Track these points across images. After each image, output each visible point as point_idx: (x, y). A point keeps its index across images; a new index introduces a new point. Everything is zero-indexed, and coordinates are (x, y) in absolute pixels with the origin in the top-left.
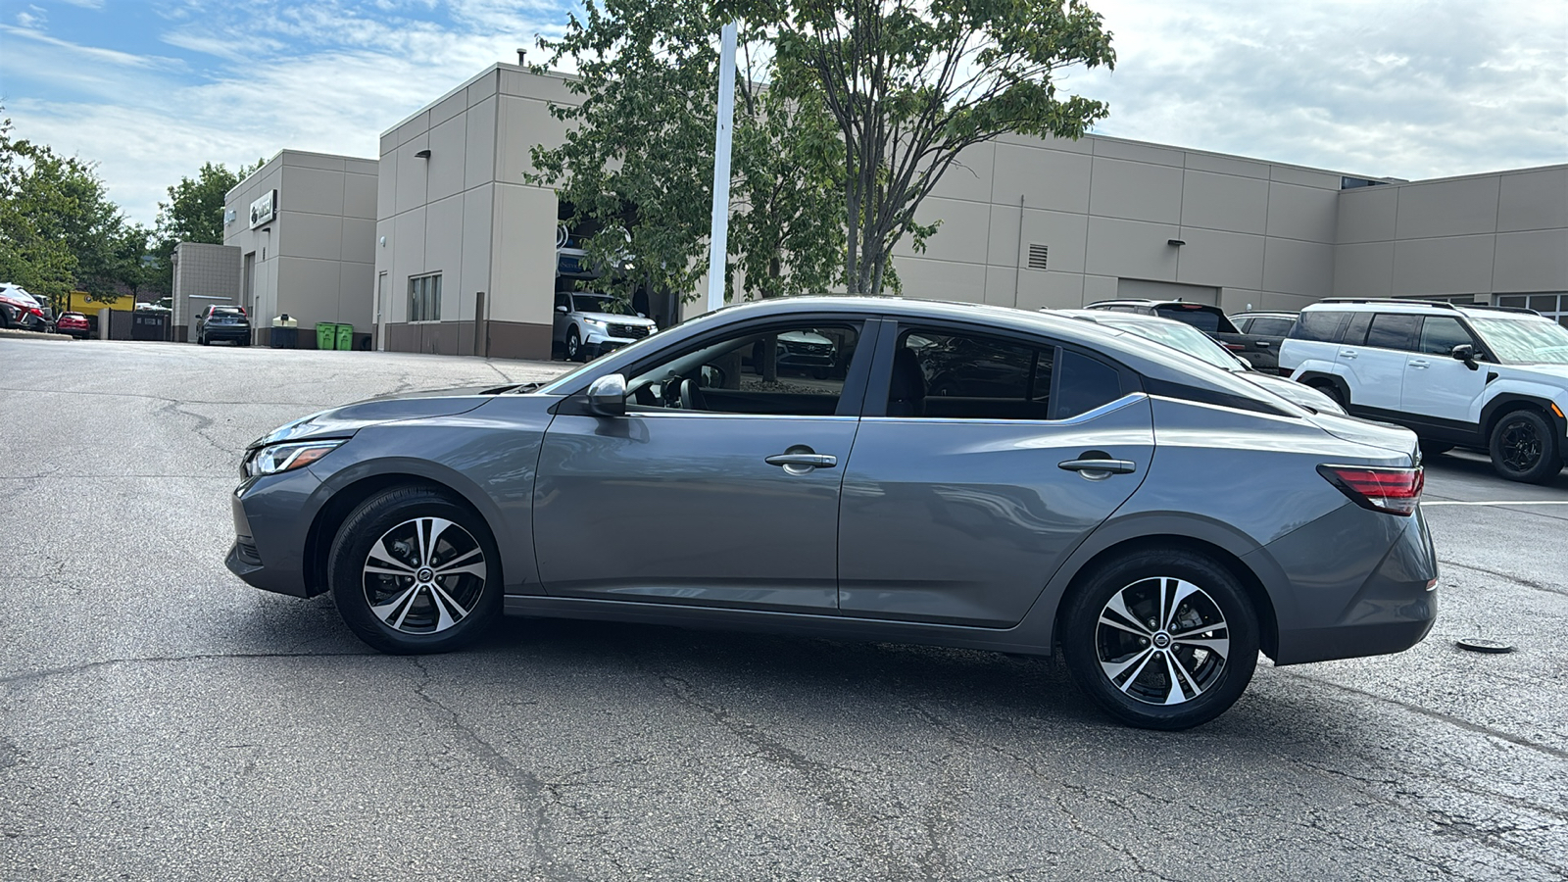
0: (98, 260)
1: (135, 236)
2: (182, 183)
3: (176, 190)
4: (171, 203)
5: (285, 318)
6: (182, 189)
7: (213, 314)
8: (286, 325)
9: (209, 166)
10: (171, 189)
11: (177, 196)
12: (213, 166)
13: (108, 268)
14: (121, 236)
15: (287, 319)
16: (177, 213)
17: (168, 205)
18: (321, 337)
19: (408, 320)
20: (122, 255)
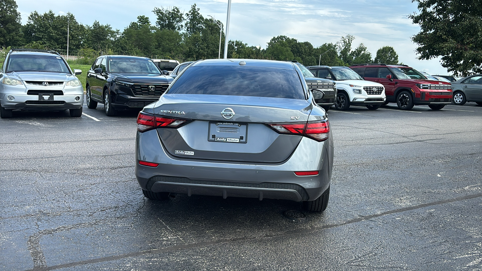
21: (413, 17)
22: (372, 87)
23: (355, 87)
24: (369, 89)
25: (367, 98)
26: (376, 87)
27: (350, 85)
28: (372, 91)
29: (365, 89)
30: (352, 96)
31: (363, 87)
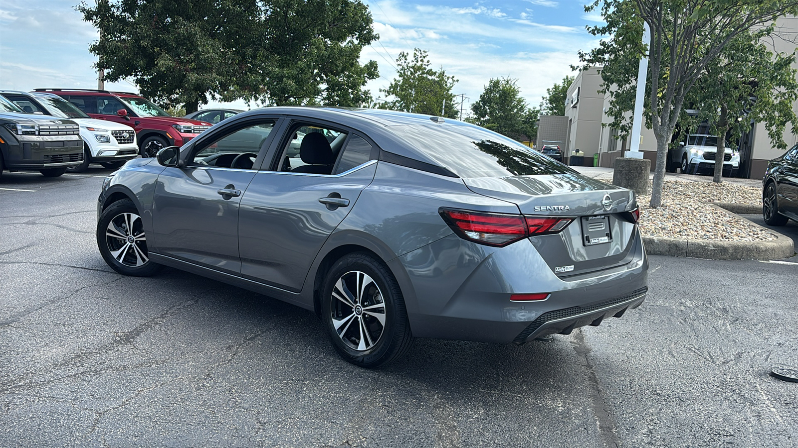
0: (512, 125)
1: (532, 113)
2: (554, 87)
3: (551, 90)
4: (548, 96)
5: (577, 151)
6: (554, 90)
7: (544, 150)
8: (577, 155)
9: (567, 77)
10: (548, 90)
11: (551, 93)
12: (569, 77)
13: (517, 128)
14: (526, 113)
15: (578, 152)
16: (551, 101)
17: (546, 98)
18: (596, 161)
19: (608, 151)
20: (525, 122)
21: (83, 10)
22: (122, 131)
23: (97, 131)
24: (118, 135)
25: (118, 150)
26: (127, 131)
27: (87, 128)
28: (123, 138)
29: (114, 135)
30: (96, 149)
31: (111, 132)
